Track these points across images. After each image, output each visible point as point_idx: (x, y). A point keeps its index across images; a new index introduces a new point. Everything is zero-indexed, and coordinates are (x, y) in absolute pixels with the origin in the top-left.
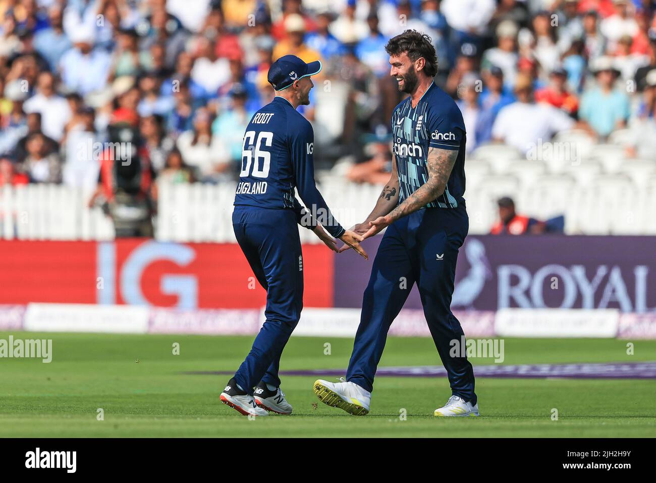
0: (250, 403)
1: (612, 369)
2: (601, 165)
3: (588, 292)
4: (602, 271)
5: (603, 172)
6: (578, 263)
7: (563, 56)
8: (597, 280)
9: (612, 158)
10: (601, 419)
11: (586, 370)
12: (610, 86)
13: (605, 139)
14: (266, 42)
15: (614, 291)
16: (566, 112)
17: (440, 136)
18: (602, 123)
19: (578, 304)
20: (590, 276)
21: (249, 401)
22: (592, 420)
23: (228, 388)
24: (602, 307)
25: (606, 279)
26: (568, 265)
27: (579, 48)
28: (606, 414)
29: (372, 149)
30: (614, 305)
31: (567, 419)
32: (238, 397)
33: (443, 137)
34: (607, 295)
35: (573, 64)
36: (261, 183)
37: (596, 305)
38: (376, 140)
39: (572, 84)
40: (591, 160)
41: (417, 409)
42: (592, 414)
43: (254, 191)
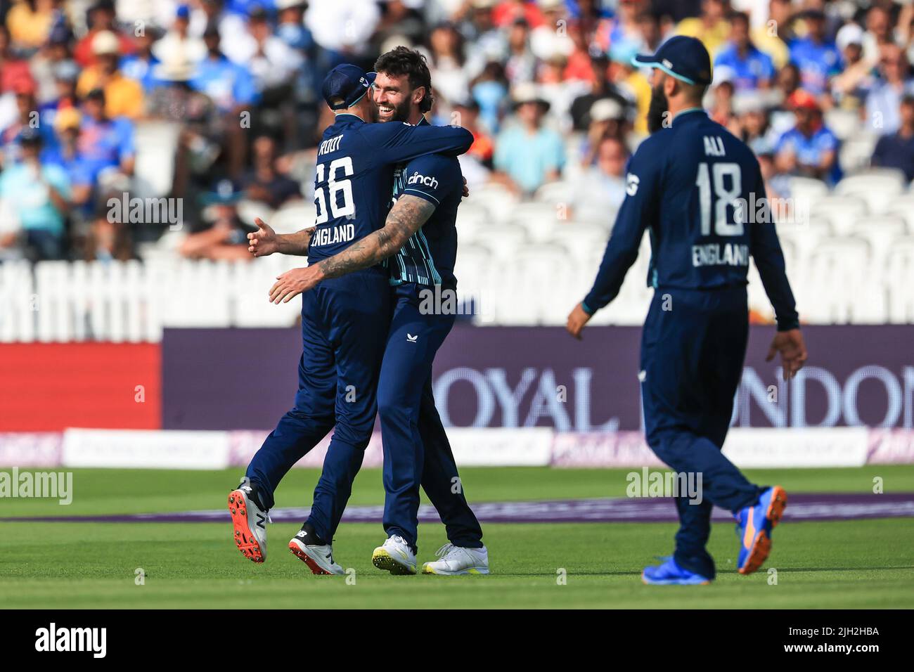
0: (327, 557)
1: (544, 509)
2: (525, 230)
3: (510, 404)
4: (529, 375)
5: (528, 241)
6: (495, 365)
7: (472, 84)
8: (523, 388)
9: (540, 221)
10: (531, 578)
11: (509, 510)
12: (536, 124)
13: (531, 195)
14: (66, 69)
15: (545, 403)
16: (476, 159)
17: (419, 179)
18: (527, 174)
19: (497, 421)
20: (512, 382)
21: (327, 554)
22: (517, 579)
23: (303, 534)
24: (530, 425)
25: (535, 386)
26: (482, 368)
27: (497, 72)
28: (536, 571)
29: (212, 213)
30: (546, 421)
31: (483, 577)
32: (314, 547)
33: (423, 180)
34: (536, 409)
35: (488, 94)
36: (345, 226)
37: (521, 422)
38: (219, 201)
39: (485, 122)
40: (512, 224)
41: (279, 566)
42: (518, 570)
43: (337, 239)
